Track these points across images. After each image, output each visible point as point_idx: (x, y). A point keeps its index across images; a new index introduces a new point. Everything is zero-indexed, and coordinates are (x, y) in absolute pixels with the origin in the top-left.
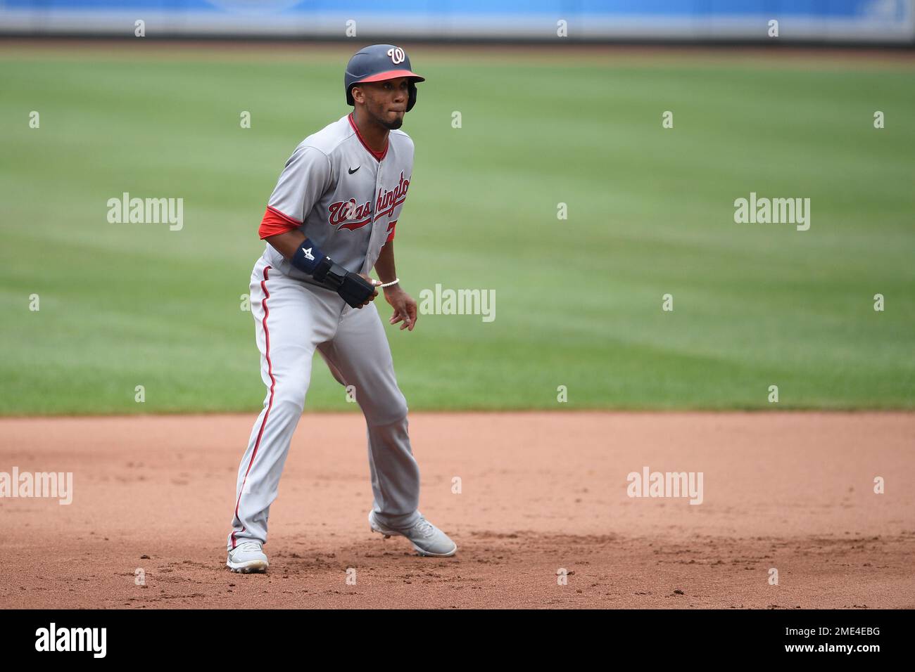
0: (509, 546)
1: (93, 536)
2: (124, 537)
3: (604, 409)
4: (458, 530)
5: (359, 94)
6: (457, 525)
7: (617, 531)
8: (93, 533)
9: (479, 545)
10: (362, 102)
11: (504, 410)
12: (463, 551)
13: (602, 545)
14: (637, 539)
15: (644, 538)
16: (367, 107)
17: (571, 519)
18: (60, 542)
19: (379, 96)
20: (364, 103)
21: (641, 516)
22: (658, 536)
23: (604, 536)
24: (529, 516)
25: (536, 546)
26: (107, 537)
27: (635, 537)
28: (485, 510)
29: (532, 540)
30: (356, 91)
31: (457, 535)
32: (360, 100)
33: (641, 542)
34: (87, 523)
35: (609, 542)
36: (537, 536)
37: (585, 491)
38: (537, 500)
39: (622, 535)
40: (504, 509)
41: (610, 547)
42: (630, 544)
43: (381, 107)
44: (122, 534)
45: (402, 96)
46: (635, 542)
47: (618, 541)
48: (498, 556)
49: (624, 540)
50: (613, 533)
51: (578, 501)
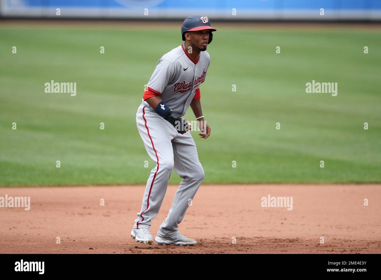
0: (252, 244)
1: (68, 239)
2: (82, 239)
3: (293, 183)
4: (229, 236)
5: (188, 36)
6: (229, 235)
7: (299, 237)
8: (68, 238)
9: (238, 243)
10: (189, 39)
11: (249, 183)
12: (231, 246)
13: (292, 243)
14: (308, 241)
15: (311, 240)
16: (192, 42)
17: (279, 231)
18: (53, 242)
19: (197, 37)
20: (190, 40)
21: (310, 230)
22: (317, 239)
23: (294, 239)
24: (260, 230)
25: (263, 243)
26: (74, 240)
27: (308, 239)
28: (241, 227)
29: (262, 241)
30: (187, 35)
31: (229, 239)
32: (188, 39)
33: (310, 242)
34: (65, 234)
35: (296, 242)
36: (264, 239)
37: (285, 219)
38: (264, 223)
39: (301, 239)
40: (249, 227)
41: (296, 244)
42: (305, 243)
43: (198, 41)
44: (81, 238)
45: (207, 37)
46: (307, 242)
47: (300, 241)
48: (247, 248)
49: (303, 241)
50: (298, 238)
51: (282, 223)
